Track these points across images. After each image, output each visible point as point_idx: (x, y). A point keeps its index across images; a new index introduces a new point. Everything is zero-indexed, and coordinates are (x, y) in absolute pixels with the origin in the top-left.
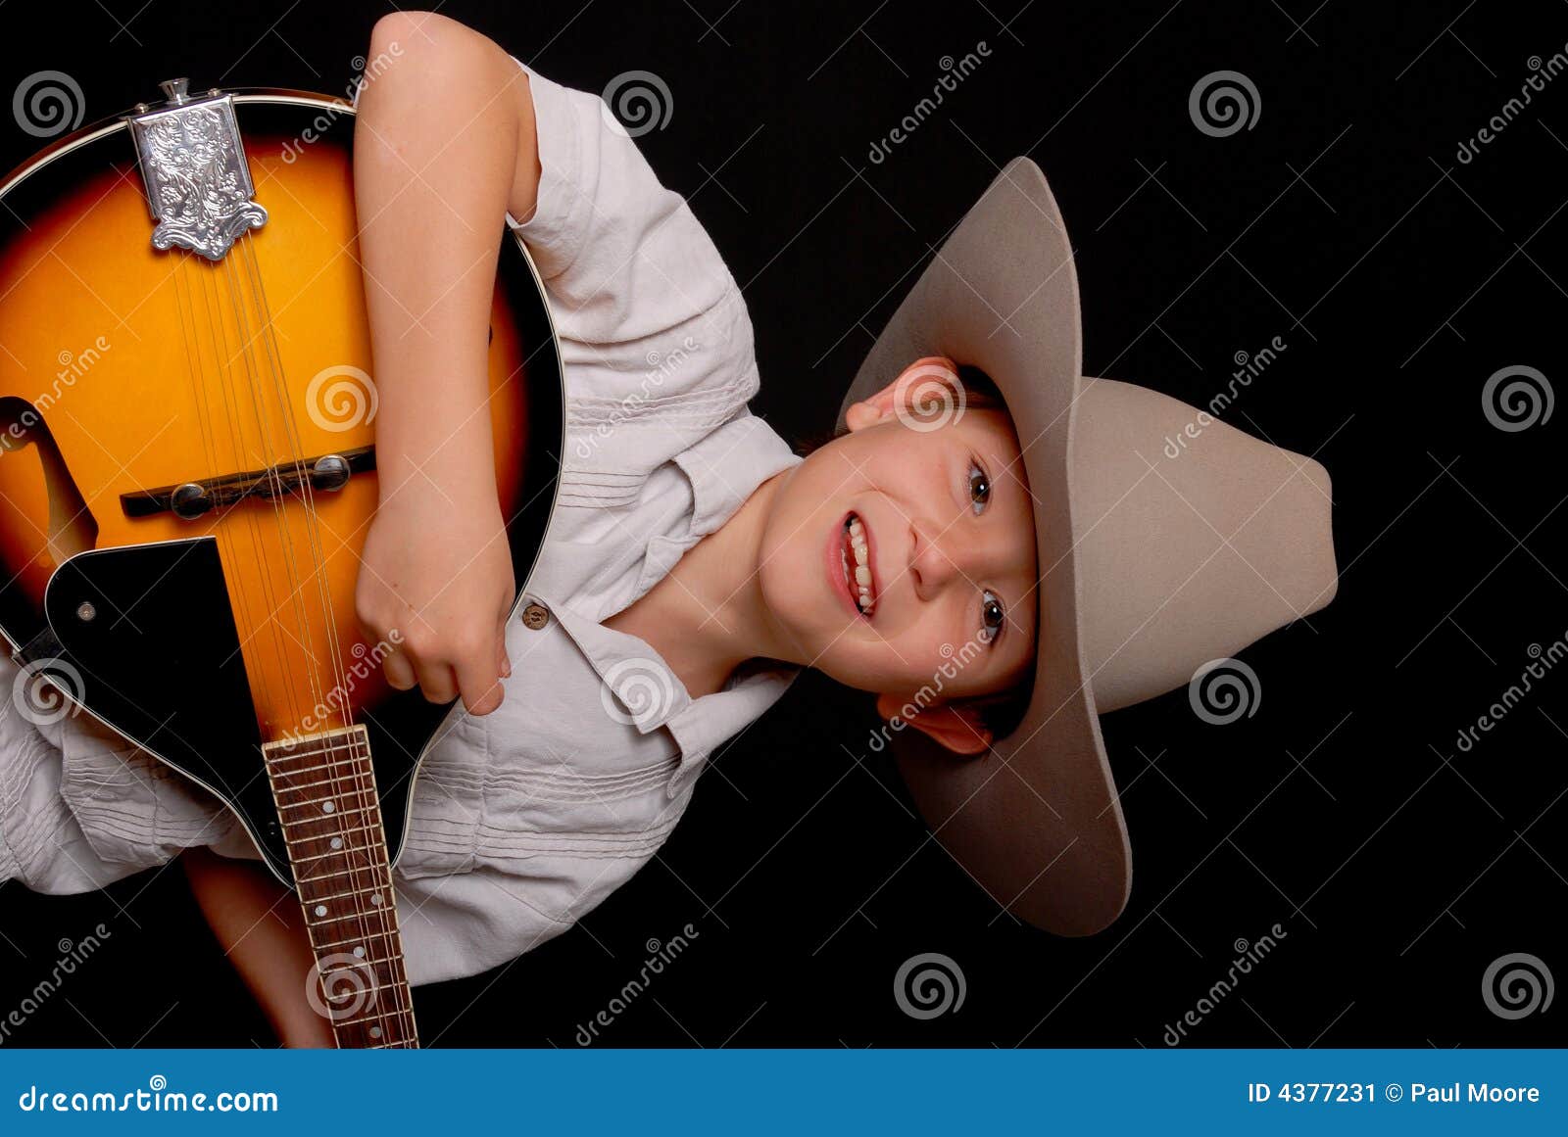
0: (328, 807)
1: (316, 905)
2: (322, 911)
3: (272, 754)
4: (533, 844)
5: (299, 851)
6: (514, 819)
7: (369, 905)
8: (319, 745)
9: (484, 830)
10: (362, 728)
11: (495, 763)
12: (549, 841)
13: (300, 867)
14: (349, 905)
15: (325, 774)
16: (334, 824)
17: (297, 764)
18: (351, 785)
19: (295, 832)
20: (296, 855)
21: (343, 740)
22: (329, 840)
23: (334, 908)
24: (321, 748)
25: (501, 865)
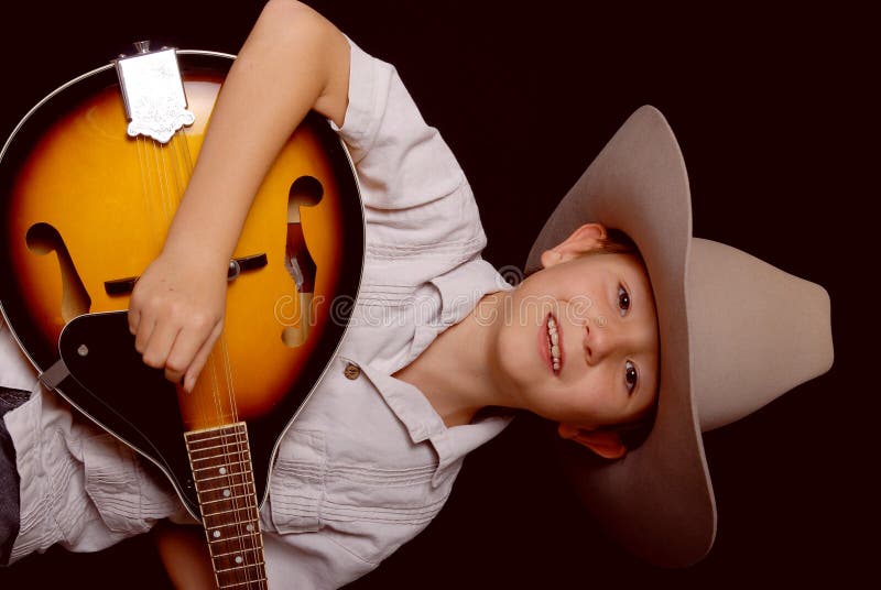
0: (223, 471)
1: (214, 530)
2: (217, 534)
3: (190, 438)
4: (354, 513)
5: (205, 497)
6: (343, 497)
7: (245, 531)
8: (217, 433)
9: (325, 503)
10: (244, 423)
11: (330, 461)
12: (363, 512)
13: (205, 507)
14: (233, 531)
15: (221, 451)
16: (226, 481)
17: (205, 444)
18: (236, 458)
19: (202, 486)
20: (203, 500)
21: (232, 431)
22: (222, 491)
23: (225, 533)
24: (219, 434)
25: (335, 525)
